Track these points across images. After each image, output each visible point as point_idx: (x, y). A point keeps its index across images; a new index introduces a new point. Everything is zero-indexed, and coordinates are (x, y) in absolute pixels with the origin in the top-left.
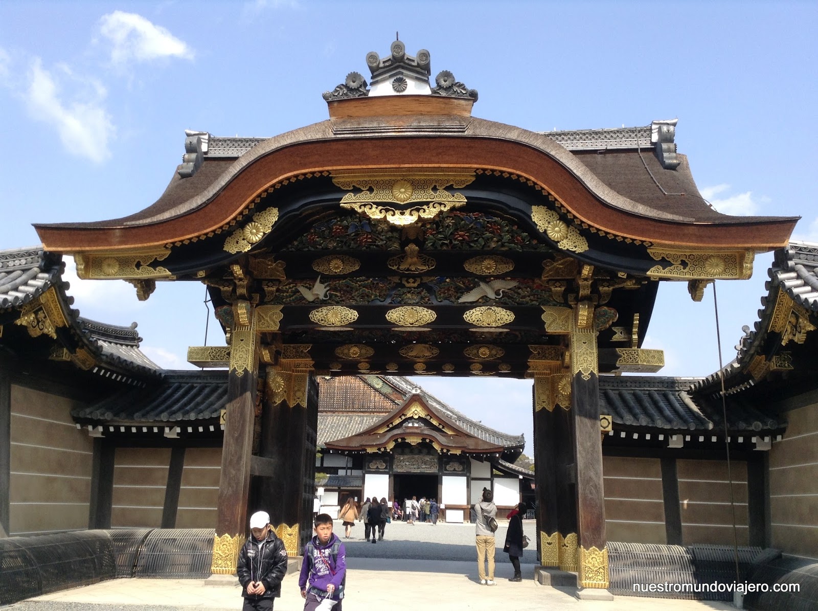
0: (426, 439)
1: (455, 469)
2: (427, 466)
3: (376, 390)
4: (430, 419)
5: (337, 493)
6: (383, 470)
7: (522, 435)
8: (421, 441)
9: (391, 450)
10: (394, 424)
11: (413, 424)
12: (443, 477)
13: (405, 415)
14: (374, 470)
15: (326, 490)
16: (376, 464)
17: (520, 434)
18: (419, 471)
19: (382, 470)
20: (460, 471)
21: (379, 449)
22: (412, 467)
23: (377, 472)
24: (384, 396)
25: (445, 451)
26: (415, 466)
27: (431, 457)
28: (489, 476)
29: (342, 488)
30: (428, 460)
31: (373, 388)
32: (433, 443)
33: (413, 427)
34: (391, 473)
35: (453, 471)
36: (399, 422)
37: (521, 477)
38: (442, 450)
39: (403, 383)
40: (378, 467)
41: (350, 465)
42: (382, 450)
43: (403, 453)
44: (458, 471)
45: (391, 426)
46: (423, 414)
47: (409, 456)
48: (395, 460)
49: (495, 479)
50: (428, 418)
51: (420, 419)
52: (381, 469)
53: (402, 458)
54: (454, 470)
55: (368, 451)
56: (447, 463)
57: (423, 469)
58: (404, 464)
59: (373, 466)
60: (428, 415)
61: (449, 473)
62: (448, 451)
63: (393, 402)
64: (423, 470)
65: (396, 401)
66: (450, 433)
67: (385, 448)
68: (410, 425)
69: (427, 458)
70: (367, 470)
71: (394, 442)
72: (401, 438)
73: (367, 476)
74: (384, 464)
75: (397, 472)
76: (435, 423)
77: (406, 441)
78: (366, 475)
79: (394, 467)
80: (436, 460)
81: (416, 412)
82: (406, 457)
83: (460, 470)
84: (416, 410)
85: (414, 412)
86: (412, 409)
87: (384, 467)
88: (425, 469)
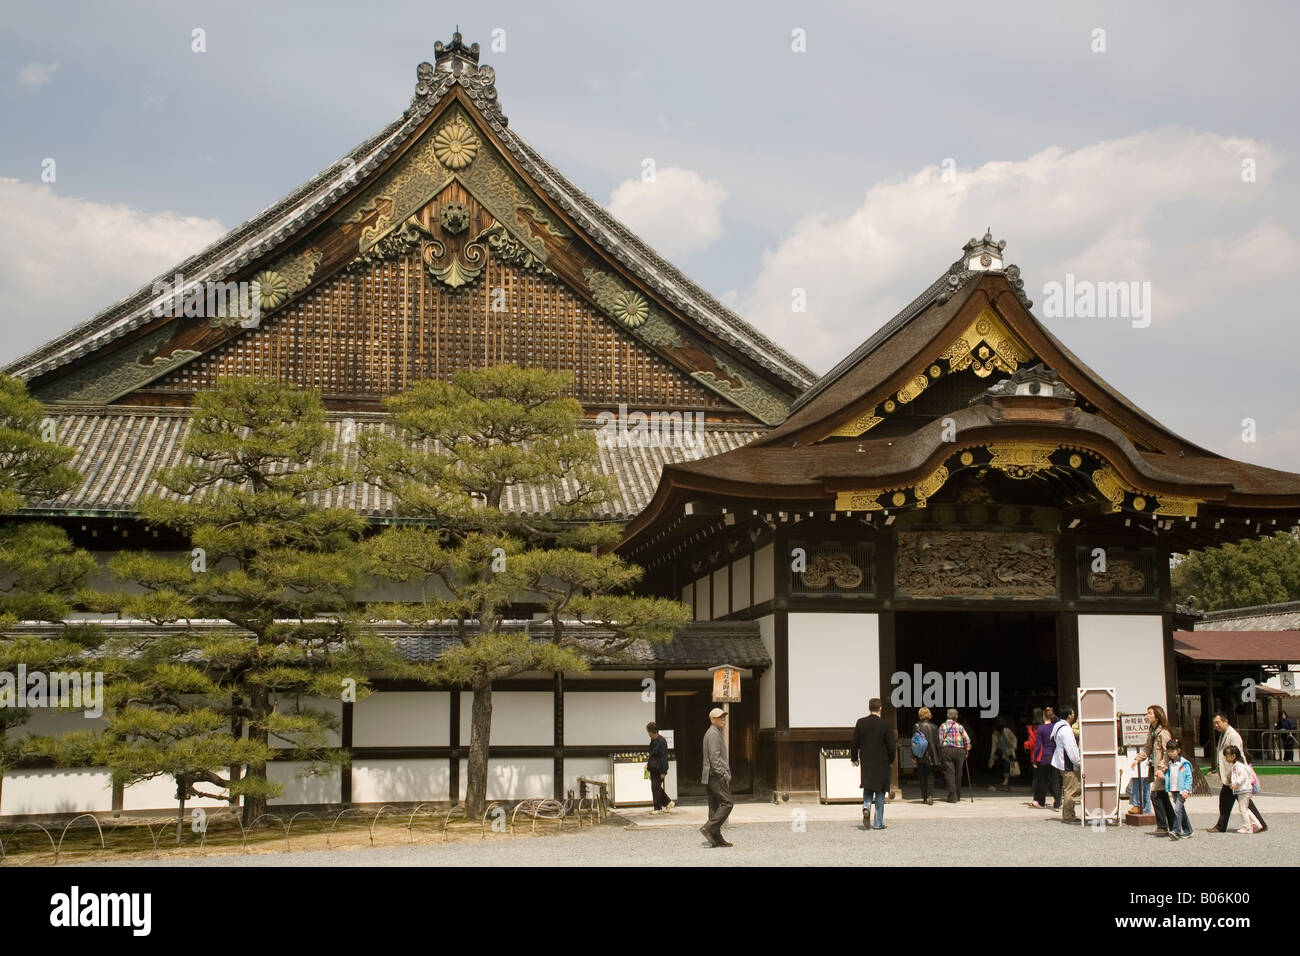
0: (1072, 453)
1: (1117, 584)
2: (1021, 577)
3: (625, 332)
6: (856, 596)
8: (1047, 465)
9: (926, 504)
10: (902, 397)
11: (1035, 389)
12: (1081, 618)
13: (945, 363)
14: (820, 595)
16: (827, 569)
18: (991, 598)
19: (849, 596)
20: (1138, 593)
22: (963, 579)
23: (832, 602)
24: (653, 354)
25: (1140, 504)
26: (975, 577)
27: (1032, 538)
29: (681, 674)
30: (1025, 548)
32: (1099, 474)
33: (1035, 401)
34: (887, 604)
35: (1112, 592)
36: (921, 390)
38: (1128, 501)
40: (832, 580)
42: (899, 500)
43: (927, 524)
44: (1131, 594)
45: (890, 407)
46: (1012, 356)
47: (950, 537)
48: (900, 553)
52: (845, 590)
53: (926, 546)
54: (1117, 589)
55: (838, 506)
57: (1005, 590)
58: (934, 568)
59: (813, 580)
62: (1151, 505)
63: (684, 375)
64: (1004, 592)
65: (693, 374)
67: (911, 495)
68: (1023, 389)
69: (1021, 543)
70: (794, 594)
71: (944, 471)
73: (794, 619)
74: (857, 571)
75: (911, 602)
77: (991, 463)
78: (791, 616)
79: (896, 582)
80: (1050, 552)
81: (985, 350)
82: (941, 540)
83: (1137, 587)
84: (983, 344)
85: (975, 352)
86: (971, 337)
87: (859, 582)
88: (1015, 588)
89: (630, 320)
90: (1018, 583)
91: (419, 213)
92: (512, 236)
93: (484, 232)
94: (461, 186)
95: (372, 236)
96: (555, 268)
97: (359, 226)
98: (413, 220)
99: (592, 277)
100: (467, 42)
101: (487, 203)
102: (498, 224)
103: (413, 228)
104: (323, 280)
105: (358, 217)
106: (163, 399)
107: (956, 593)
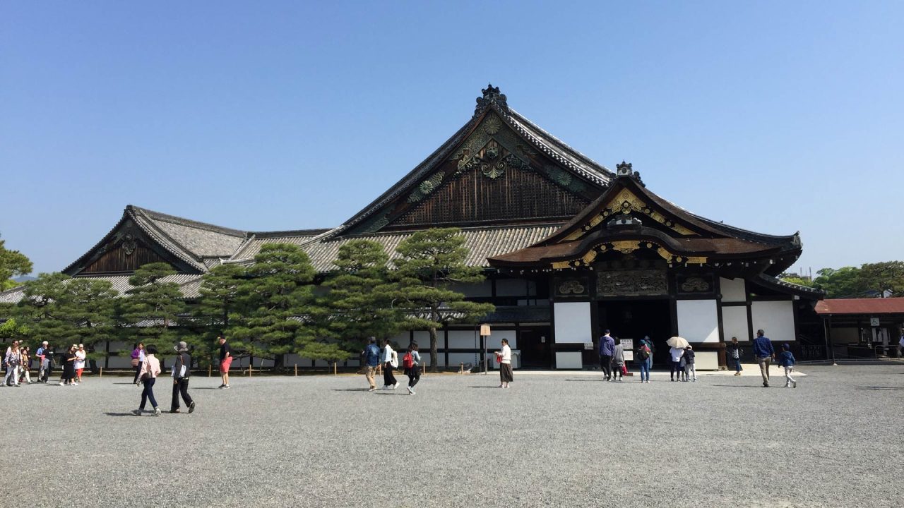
0: (647, 243)
1: (696, 288)
2: (649, 287)
3: (563, 188)
4: (650, 214)
5: (515, 332)
6: (581, 296)
7: (797, 234)
8: (638, 248)
9: (591, 264)
10: (593, 225)
11: (623, 222)
12: (678, 302)
13: (609, 211)
14: (567, 296)
15: (492, 329)
16: (569, 286)
17: (792, 233)
19: (578, 296)
20: (705, 291)
21: (572, 264)
22: (626, 289)
23: (572, 298)
24: (575, 195)
25: (679, 260)
26: (630, 288)
27: (656, 271)
28: (743, 298)
29: (521, 325)
30: (652, 276)
31: (558, 185)
32: (659, 250)
33: (623, 226)
34: (593, 298)
35: (693, 291)
36: (600, 221)
37: (797, 298)
38: (674, 259)
39: (601, 175)
40: (572, 291)
41: (533, 292)
42: (577, 264)
43: (610, 269)
44: (702, 291)
45: (588, 228)
46: (638, 205)
47: (619, 273)
48: (599, 280)
49: (753, 302)
50: (647, 211)
51: (634, 214)
52: (577, 294)
53: (609, 277)
54: (695, 290)
55: (554, 267)
56: (682, 280)
58: (613, 285)
59: (565, 291)
60: (647, 207)
61: (687, 295)
62: (685, 260)
64: (644, 293)
66: (685, 232)
67: (581, 262)
68: (619, 222)
69: (651, 274)
70: (557, 297)
71: (595, 252)
72: (605, 245)
73: (557, 306)
74: (582, 287)
75: (603, 297)
76: (658, 218)
77: (615, 249)
78: (555, 304)
79: (597, 290)
80: (664, 277)
81: (626, 204)
82: (615, 274)
83: (705, 289)
84: (626, 202)
85: (623, 205)
86: (620, 200)
87: (582, 291)
88: (648, 292)
89: (564, 183)
90: (650, 289)
91: (479, 153)
92: (515, 157)
93: (504, 157)
94: (494, 140)
95: (463, 163)
96: (532, 167)
97: (457, 161)
98: (477, 155)
99: (548, 169)
100: (494, 87)
101: (504, 145)
102: (509, 153)
103: (477, 159)
104: (446, 181)
105: (457, 157)
106: (393, 229)
107: (622, 294)
